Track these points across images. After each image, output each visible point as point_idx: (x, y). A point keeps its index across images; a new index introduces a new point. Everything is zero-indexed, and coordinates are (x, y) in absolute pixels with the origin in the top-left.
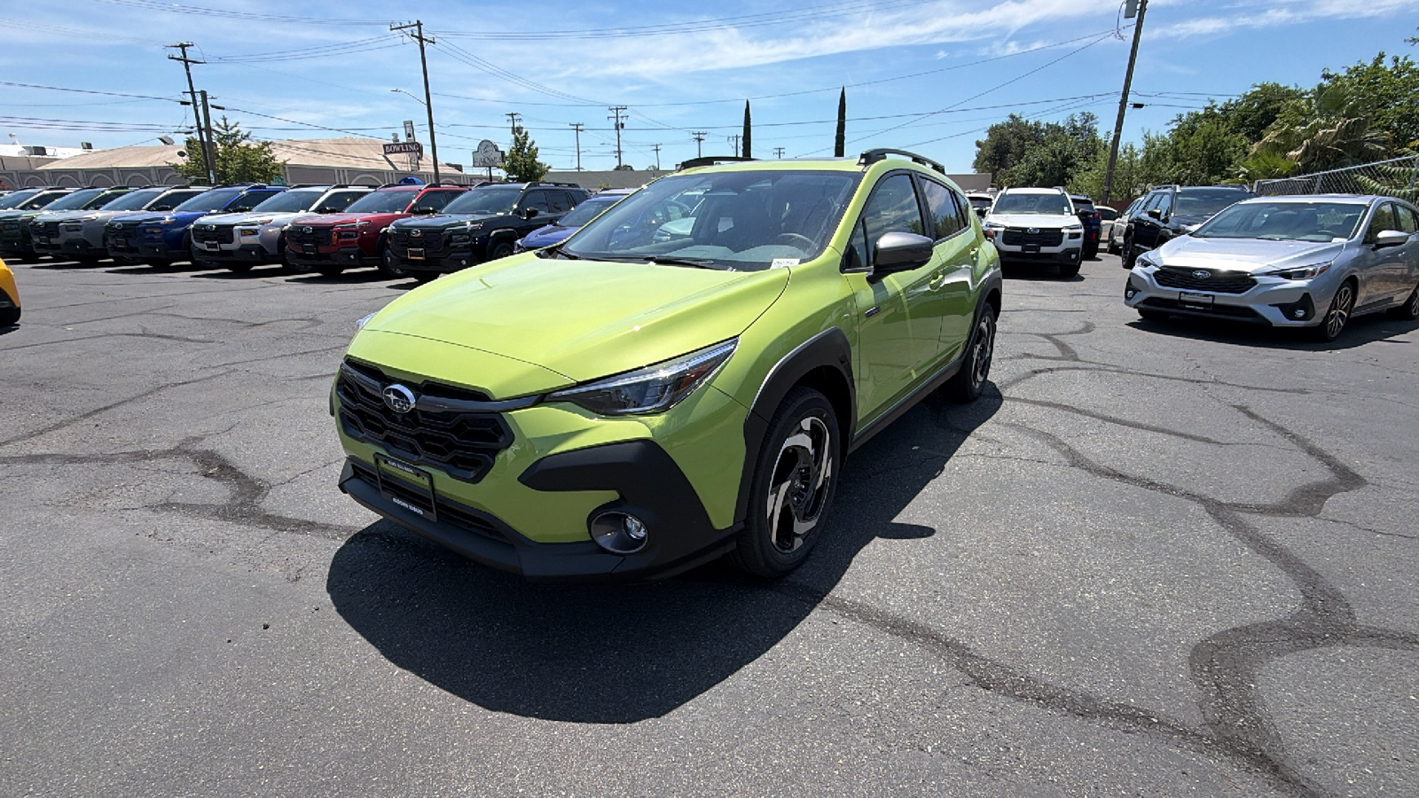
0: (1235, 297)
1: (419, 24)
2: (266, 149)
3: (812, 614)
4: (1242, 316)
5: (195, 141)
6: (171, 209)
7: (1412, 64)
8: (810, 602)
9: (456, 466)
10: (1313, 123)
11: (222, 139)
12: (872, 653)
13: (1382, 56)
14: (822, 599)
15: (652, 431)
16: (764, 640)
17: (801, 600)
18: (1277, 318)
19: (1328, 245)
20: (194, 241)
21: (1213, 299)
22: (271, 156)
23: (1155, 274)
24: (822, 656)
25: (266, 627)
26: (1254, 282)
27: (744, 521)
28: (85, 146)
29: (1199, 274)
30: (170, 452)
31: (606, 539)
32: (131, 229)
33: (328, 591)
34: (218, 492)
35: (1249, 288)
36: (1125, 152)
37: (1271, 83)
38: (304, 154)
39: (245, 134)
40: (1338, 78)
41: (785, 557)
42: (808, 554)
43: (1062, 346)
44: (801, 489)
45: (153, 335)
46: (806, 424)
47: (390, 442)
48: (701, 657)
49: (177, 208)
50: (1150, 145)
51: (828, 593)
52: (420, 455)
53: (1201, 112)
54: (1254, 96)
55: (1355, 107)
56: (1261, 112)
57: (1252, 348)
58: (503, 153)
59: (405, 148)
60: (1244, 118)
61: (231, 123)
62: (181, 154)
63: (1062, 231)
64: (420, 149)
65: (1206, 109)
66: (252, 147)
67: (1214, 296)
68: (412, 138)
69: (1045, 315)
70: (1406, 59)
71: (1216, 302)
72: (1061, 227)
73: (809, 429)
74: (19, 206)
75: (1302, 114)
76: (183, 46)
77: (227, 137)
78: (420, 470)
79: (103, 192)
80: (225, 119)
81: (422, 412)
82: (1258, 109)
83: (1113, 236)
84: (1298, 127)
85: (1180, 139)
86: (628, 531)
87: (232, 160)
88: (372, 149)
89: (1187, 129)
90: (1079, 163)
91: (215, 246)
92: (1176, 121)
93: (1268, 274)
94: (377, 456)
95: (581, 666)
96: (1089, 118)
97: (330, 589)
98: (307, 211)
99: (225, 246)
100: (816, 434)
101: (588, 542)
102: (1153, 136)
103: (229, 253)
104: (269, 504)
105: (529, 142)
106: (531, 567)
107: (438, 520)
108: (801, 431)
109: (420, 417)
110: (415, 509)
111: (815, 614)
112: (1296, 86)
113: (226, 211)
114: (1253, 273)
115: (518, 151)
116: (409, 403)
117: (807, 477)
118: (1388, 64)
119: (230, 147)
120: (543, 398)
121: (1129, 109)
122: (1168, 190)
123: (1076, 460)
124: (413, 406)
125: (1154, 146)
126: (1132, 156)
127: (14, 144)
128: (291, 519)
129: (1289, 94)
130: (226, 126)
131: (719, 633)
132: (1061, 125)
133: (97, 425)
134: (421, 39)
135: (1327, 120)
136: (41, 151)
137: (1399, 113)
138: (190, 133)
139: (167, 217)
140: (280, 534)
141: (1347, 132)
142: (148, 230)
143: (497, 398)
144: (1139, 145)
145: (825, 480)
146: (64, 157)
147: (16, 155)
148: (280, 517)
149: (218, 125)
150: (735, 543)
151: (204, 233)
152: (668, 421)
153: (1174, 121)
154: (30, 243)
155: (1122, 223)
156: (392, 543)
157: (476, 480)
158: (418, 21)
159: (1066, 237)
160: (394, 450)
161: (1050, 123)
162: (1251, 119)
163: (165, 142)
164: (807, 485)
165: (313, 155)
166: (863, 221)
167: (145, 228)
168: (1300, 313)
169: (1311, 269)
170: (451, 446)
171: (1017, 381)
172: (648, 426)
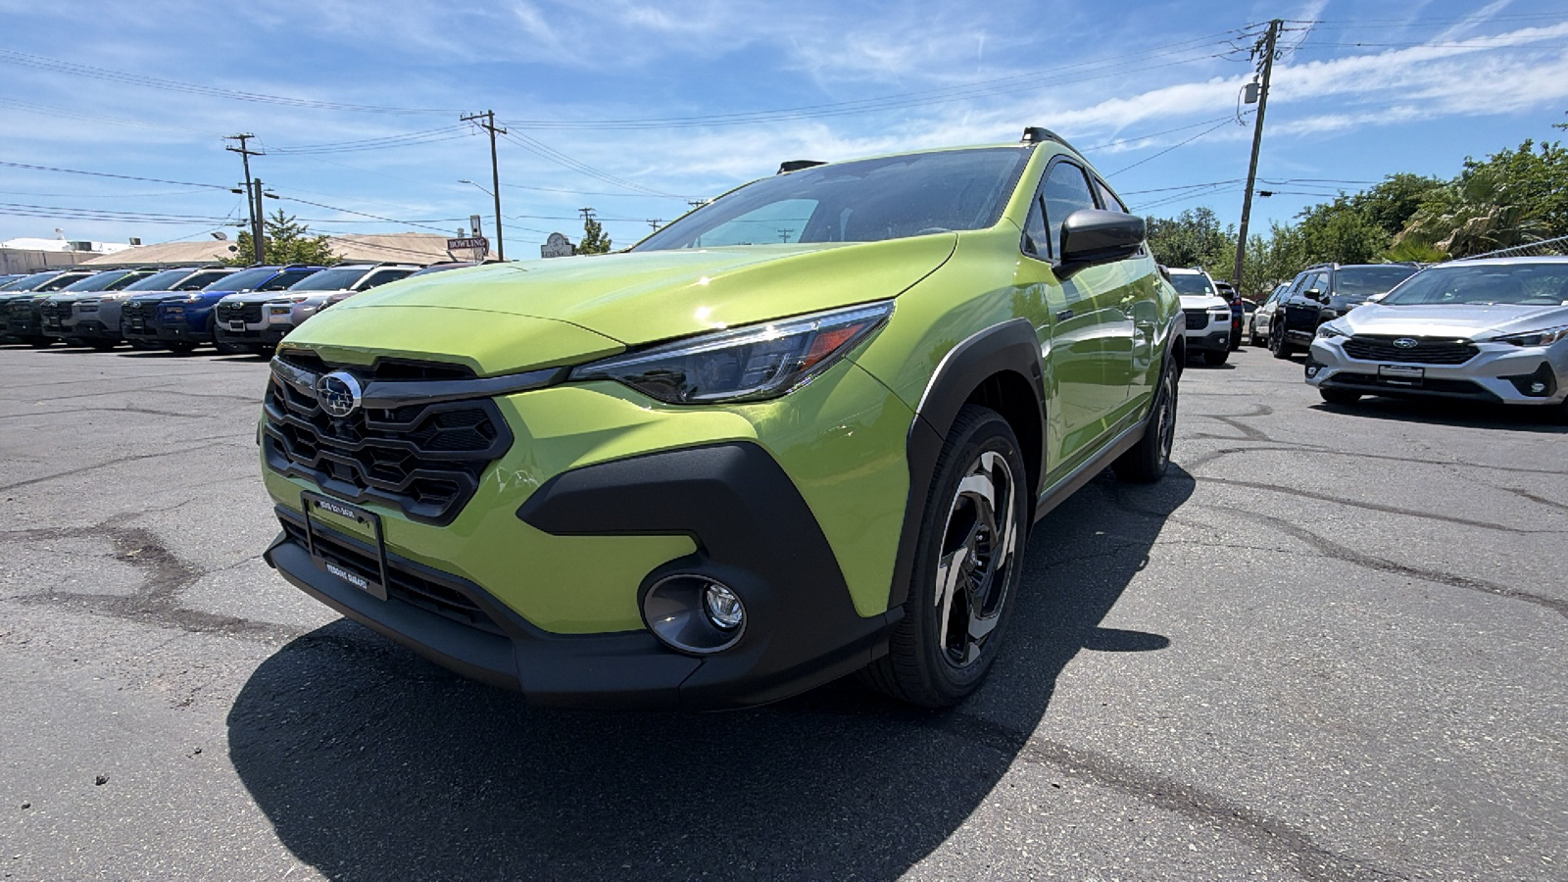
0: (1455, 369)
1: (491, 114)
2: (322, 243)
3: (1012, 769)
4: (1464, 392)
5: (247, 235)
6: (200, 289)
7: (1563, 151)
8: (1004, 749)
9: (416, 497)
10: (1461, 211)
11: (276, 233)
12: (1138, 844)
13: (1529, 143)
14: (1024, 744)
15: (757, 427)
16: (941, 814)
17: (989, 745)
18: (1510, 394)
19: (1556, 309)
20: (217, 320)
21: (1423, 373)
22: (327, 250)
23: (1345, 345)
24: (1050, 847)
25: (100, 782)
26: (1476, 351)
27: (904, 605)
28: (134, 241)
29: (1402, 342)
30: (89, 530)
31: (669, 625)
32: (149, 309)
33: (228, 723)
34: (129, 579)
35: (1470, 358)
36: (1253, 245)
37: (1406, 173)
38: (362, 248)
39: (302, 227)
40: (1483, 166)
41: (957, 673)
42: (986, 673)
43: (1243, 428)
44: (978, 567)
45: (137, 410)
46: (987, 460)
47: (325, 469)
48: (836, 847)
49: (207, 287)
50: (1280, 236)
51: (1030, 735)
52: (365, 487)
53: (1332, 205)
54: (1388, 189)
55: (1506, 194)
56: (1398, 204)
57: (1482, 430)
58: (574, 246)
59: (470, 243)
60: (1380, 211)
61: (287, 216)
62: (233, 249)
63: (1208, 312)
64: (485, 244)
65: (1337, 201)
66: (307, 241)
67: (1423, 368)
68: (478, 233)
69: (1206, 399)
70: (1556, 145)
71: (1427, 375)
72: (1205, 307)
73: (990, 470)
74: (36, 288)
75: (1449, 203)
76: (242, 138)
77: (283, 231)
78: (366, 511)
79: (129, 273)
80: (281, 213)
81: (370, 411)
82: (1395, 201)
83: (1255, 329)
84: (1445, 216)
85: (1312, 230)
86: (708, 611)
87: (285, 254)
88: (435, 244)
89: (1318, 221)
90: (1201, 259)
91: (241, 326)
92: (1304, 214)
93: (1494, 340)
94: (308, 496)
95: (622, 862)
96: (1206, 214)
97: (232, 720)
98: (348, 290)
99: (251, 326)
100: (998, 478)
101: (640, 631)
102: (1282, 227)
103: (256, 333)
104: (189, 597)
105: (601, 234)
106: (537, 677)
107: (389, 597)
108: (980, 470)
109: (367, 420)
110: (353, 580)
111: (1018, 768)
112: (1435, 177)
113: (260, 289)
114: (1473, 339)
115: (589, 244)
116: (351, 398)
117: (987, 548)
118: (1536, 151)
119: (285, 240)
120: (564, 373)
121: (1255, 198)
122: (1325, 269)
123: (1332, 551)
124: (357, 404)
125: (1284, 237)
126: (1259, 247)
127: (59, 239)
128: (214, 616)
129: (1428, 185)
130: (282, 219)
131: (861, 801)
132: (1175, 221)
133: (10, 499)
134: (492, 129)
135: (1476, 208)
136: (87, 246)
137: (1556, 201)
138: (243, 225)
139: (193, 296)
140: (191, 635)
141: (1498, 222)
142: (169, 310)
143: (488, 371)
144: (1268, 237)
145: (1009, 555)
146: (109, 253)
147: (61, 250)
148: (200, 614)
149: (274, 218)
150: (886, 645)
151: (230, 312)
152: (785, 412)
153: (1301, 214)
154: (40, 326)
155: (1265, 312)
156: (350, 650)
157: (445, 520)
158: (490, 111)
159: (1211, 319)
160: (329, 484)
161: (1164, 219)
162: (1387, 211)
163: (217, 237)
164: (986, 560)
165: (372, 250)
166: (1041, 199)
167: (165, 307)
168: (1538, 387)
169: (1547, 333)
170: (411, 463)
171: (1205, 460)
172: (749, 419)
